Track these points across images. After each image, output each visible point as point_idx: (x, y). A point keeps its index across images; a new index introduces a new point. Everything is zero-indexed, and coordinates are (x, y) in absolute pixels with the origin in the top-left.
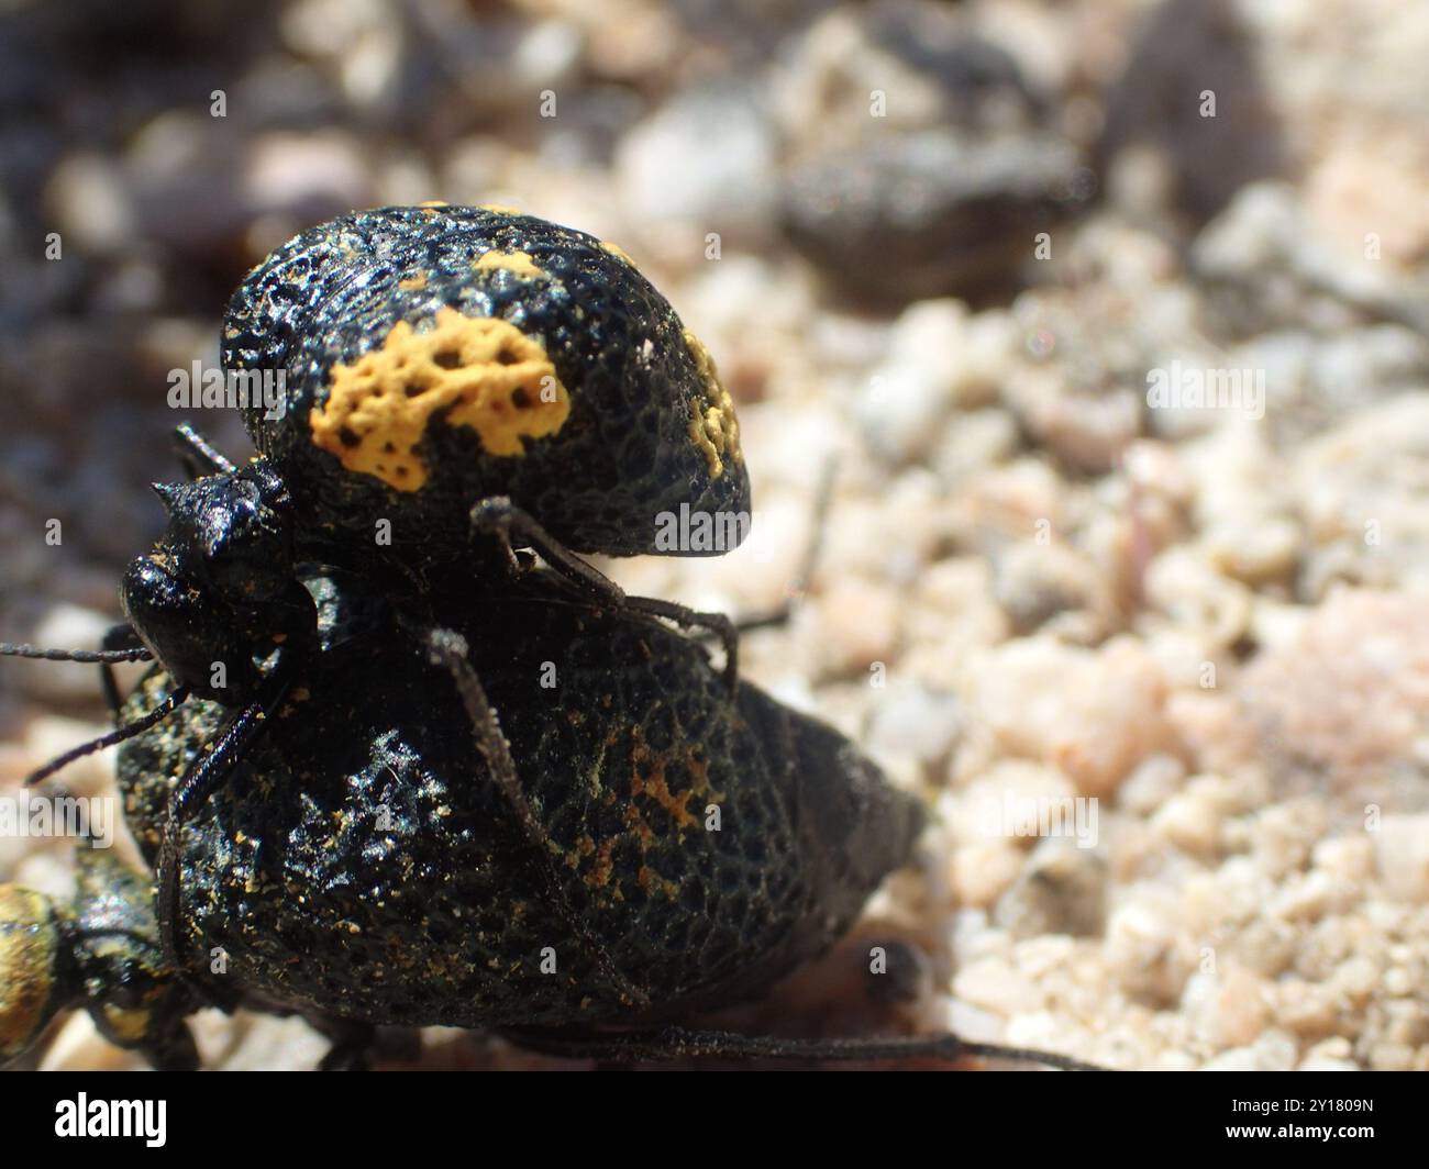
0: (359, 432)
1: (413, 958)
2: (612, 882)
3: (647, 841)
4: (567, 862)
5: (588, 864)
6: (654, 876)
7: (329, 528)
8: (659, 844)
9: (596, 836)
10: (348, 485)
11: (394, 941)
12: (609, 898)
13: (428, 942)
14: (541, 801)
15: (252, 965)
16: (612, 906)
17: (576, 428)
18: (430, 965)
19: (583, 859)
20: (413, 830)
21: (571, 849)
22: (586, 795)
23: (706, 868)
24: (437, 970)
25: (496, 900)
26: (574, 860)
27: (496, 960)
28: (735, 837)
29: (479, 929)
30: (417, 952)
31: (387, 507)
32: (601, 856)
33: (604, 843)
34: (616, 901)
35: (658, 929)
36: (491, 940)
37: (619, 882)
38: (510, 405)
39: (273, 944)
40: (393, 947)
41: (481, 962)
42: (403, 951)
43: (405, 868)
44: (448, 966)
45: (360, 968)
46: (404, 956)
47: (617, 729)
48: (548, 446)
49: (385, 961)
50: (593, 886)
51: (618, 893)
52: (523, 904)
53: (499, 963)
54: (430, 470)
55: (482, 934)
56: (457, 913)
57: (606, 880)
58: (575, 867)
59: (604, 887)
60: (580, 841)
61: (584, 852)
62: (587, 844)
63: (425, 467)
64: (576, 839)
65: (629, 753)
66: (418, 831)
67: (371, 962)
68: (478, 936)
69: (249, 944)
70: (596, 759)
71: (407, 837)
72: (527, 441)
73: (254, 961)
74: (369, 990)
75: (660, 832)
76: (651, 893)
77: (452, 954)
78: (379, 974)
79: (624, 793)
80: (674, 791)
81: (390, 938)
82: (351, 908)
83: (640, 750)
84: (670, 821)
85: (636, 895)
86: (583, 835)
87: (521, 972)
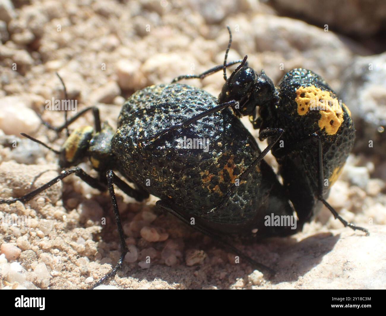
1: (157, 175)
2: (208, 184)
3: (221, 180)
4: (200, 174)
5: (205, 177)
6: (219, 189)
8: (224, 183)
9: (210, 172)
11: (155, 169)
12: (206, 187)
13: (161, 173)
14: (202, 157)
15: (124, 159)
18: (159, 178)
20: (170, 147)
21: (203, 171)
22: (212, 162)
24: (160, 180)
25: (180, 172)
26: (202, 174)
27: (174, 185)
28: (243, 193)
29: (174, 176)
32: (209, 177)
33: (211, 175)
34: (207, 189)
36: (175, 180)
37: (210, 185)
38: (330, 121)
39: (130, 156)
40: (154, 170)
42: (155, 172)
43: (165, 154)
44: (163, 181)
45: (145, 170)
46: (155, 173)
47: (228, 153)
49: (150, 172)
50: (203, 182)
51: (208, 187)
52: (186, 177)
53: (174, 186)
55: (174, 178)
56: (171, 170)
58: (202, 176)
59: (206, 184)
60: (206, 171)
61: (205, 174)
62: (207, 172)
63: (307, 113)
65: (228, 159)
66: (171, 148)
67: (147, 171)
68: (172, 178)
69: (125, 154)
70: (219, 156)
71: (168, 147)
73: (124, 158)
74: (144, 177)
75: (226, 180)
76: (216, 192)
77: (165, 179)
78: (148, 174)
79: (222, 167)
81: (154, 168)
82: (149, 157)
83: (231, 160)
84: (229, 180)
86: (207, 170)
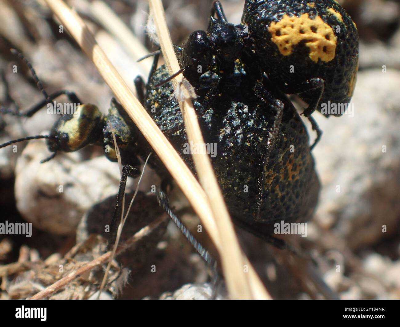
0: (282, 33)
1: (219, 176)
2: (270, 185)
3: (281, 180)
6: (278, 189)
7: (253, 52)
8: (283, 181)
9: (274, 171)
10: (267, 44)
12: (268, 188)
13: (225, 174)
16: (267, 190)
17: (331, 64)
18: (221, 180)
19: (268, 175)
21: (268, 171)
22: (278, 159)
23: (288, 193)
24: (222, 182)
25: (246, 173)
29: (238, 178)
30: (221, 175)
31: (272, 55)
32: (272, 177)
33: (275, 174)
34: (269, 190)
35: (272, 202)
36: (239, 182)
38: (322, 49)
41: (233, 187)
43: (232, 153)
44: (225, 183)
46: (217, 174)
48: (322, 64)
50: (267, 183)
51: (270, 188)
52: (251, 178)
54: (292, 53)
56: (236, 171)
57: (270, 183)
58: (266, 176)
59: (268, 185)
61: (269, 173)
62: (271, 172)
63: (292, 51)
64: (270, 169)
65: (290, 155)
70: (284, 152)
72: (319, 59)
75: (285, 179)
76: (276, 193)
77: (228, 180)
79: (284, 164)
80: (292, 170)
81: (217, 168)
84: (288, 177)
85: (273, 191)
86: (272, 169)
87: (239, 194)
